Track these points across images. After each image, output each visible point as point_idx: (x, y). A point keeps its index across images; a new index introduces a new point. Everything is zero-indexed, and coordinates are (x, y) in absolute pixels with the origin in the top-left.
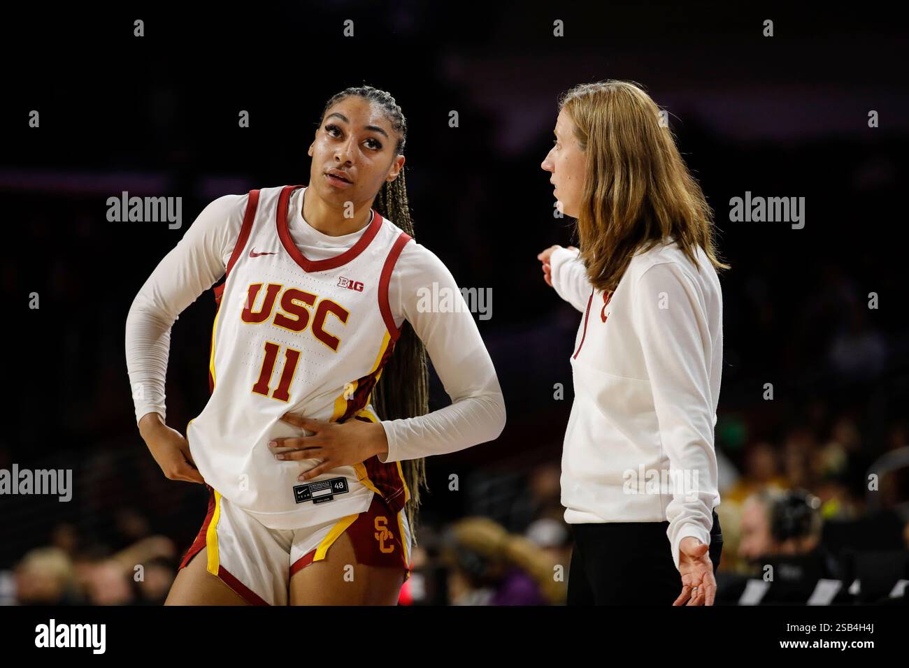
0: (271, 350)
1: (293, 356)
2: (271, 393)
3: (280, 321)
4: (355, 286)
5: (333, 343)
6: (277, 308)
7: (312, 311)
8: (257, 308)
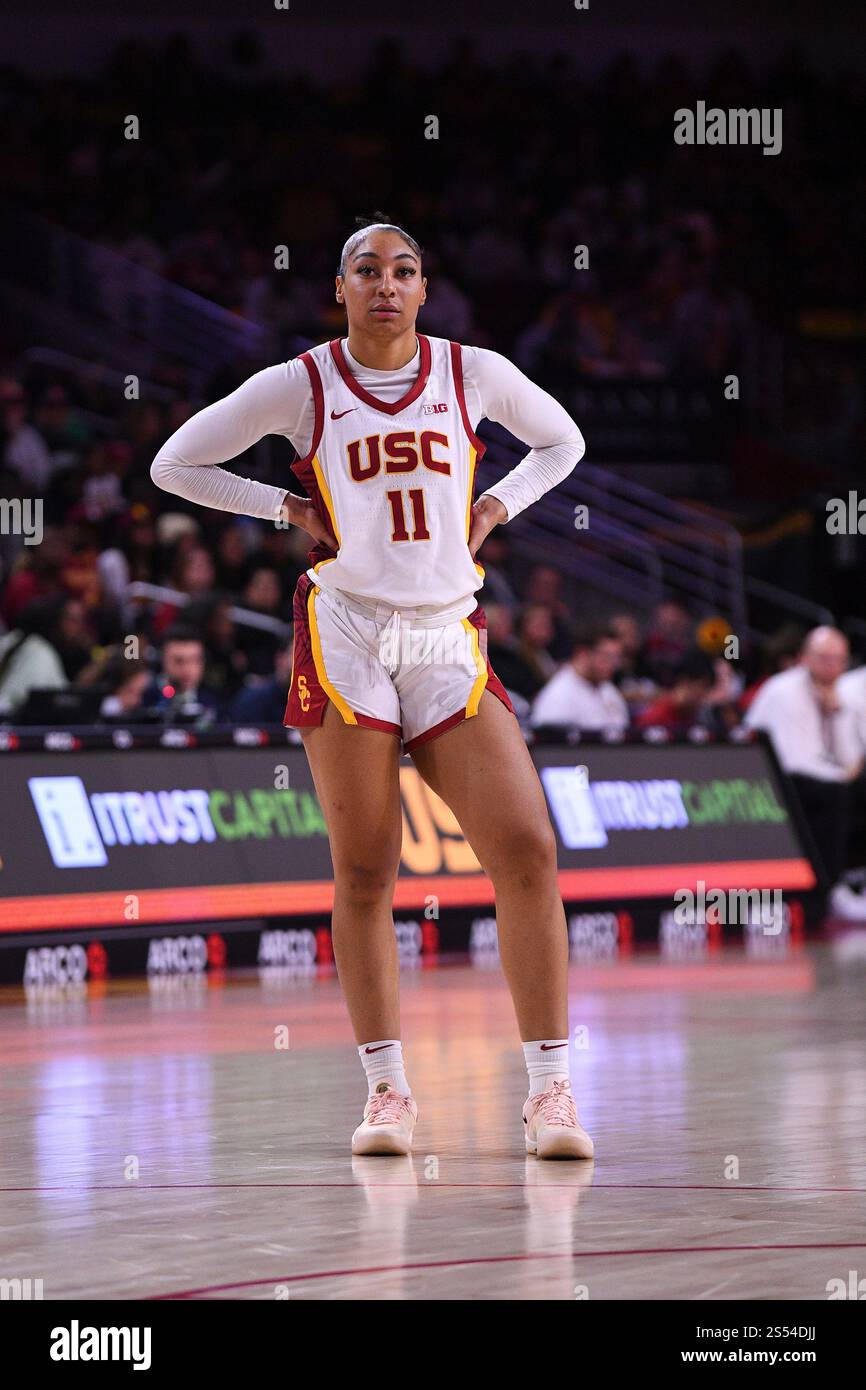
0: (395, 497)
1: (417, 496)
2: (411, 537)
3: (392, 468)
4: (440, 409)
5: (445, 468)
6: (384, 457)
7: (417, 447)
8: (365, 463)
